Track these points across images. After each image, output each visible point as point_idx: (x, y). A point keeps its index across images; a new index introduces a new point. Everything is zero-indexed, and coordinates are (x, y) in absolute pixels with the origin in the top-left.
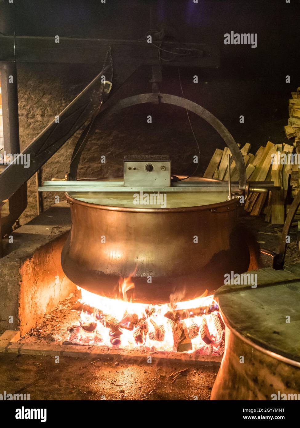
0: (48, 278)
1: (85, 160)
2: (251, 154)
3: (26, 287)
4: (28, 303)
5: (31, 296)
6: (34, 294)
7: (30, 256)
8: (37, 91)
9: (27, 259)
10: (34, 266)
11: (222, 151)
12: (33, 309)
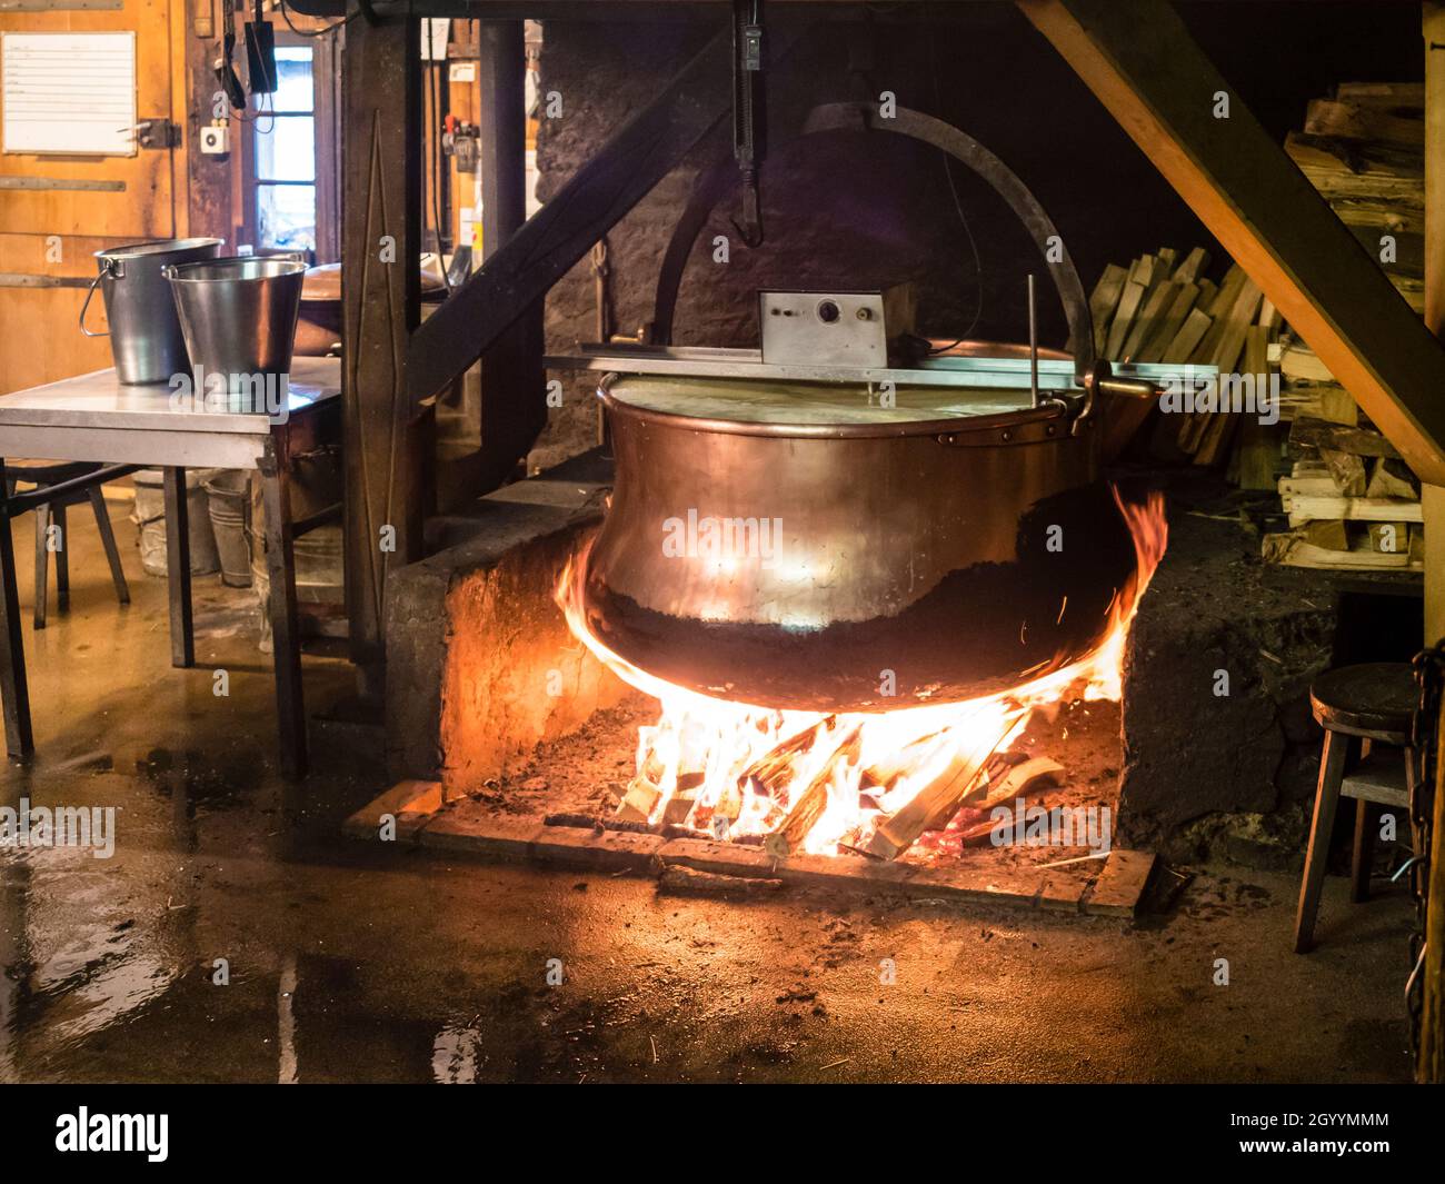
0: (553, 633)
1: (735, 298)
2: (1204, 282)
3: (469, 651)
4: (475, 702)
5: (486, 681)
6: (500, 677)
7: (487, 564)
8: (610, 100)
9: (477, 570)
10: (502, 592)
11: (1125, 271)
12: (493, 721)
